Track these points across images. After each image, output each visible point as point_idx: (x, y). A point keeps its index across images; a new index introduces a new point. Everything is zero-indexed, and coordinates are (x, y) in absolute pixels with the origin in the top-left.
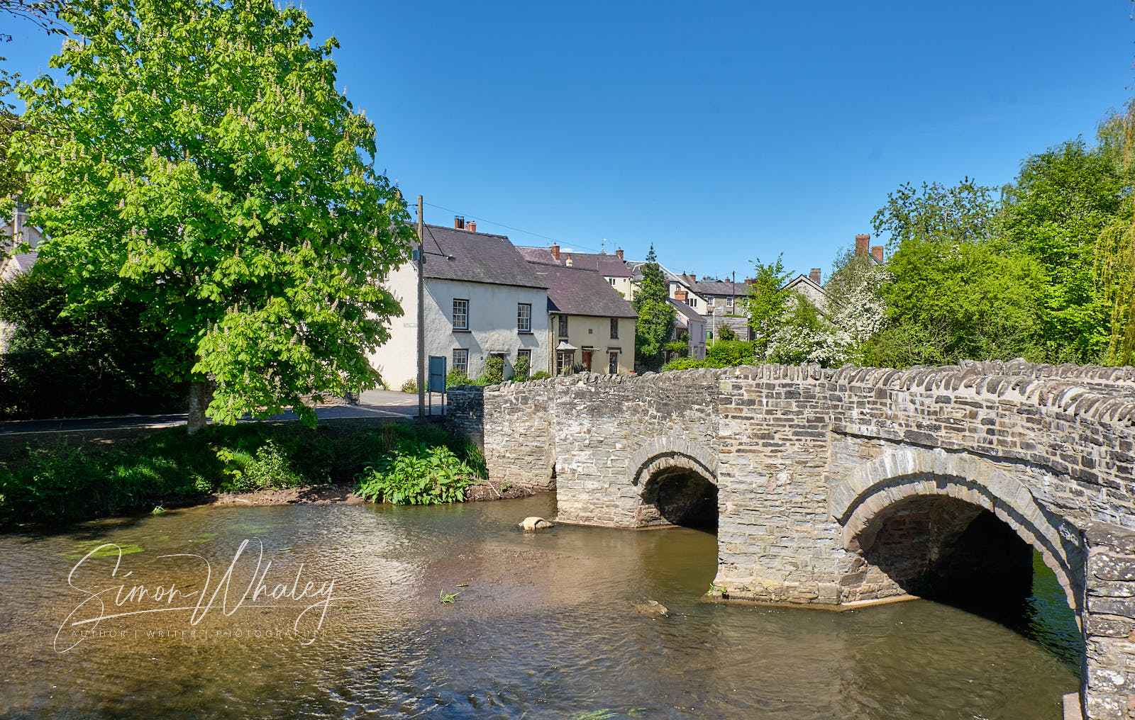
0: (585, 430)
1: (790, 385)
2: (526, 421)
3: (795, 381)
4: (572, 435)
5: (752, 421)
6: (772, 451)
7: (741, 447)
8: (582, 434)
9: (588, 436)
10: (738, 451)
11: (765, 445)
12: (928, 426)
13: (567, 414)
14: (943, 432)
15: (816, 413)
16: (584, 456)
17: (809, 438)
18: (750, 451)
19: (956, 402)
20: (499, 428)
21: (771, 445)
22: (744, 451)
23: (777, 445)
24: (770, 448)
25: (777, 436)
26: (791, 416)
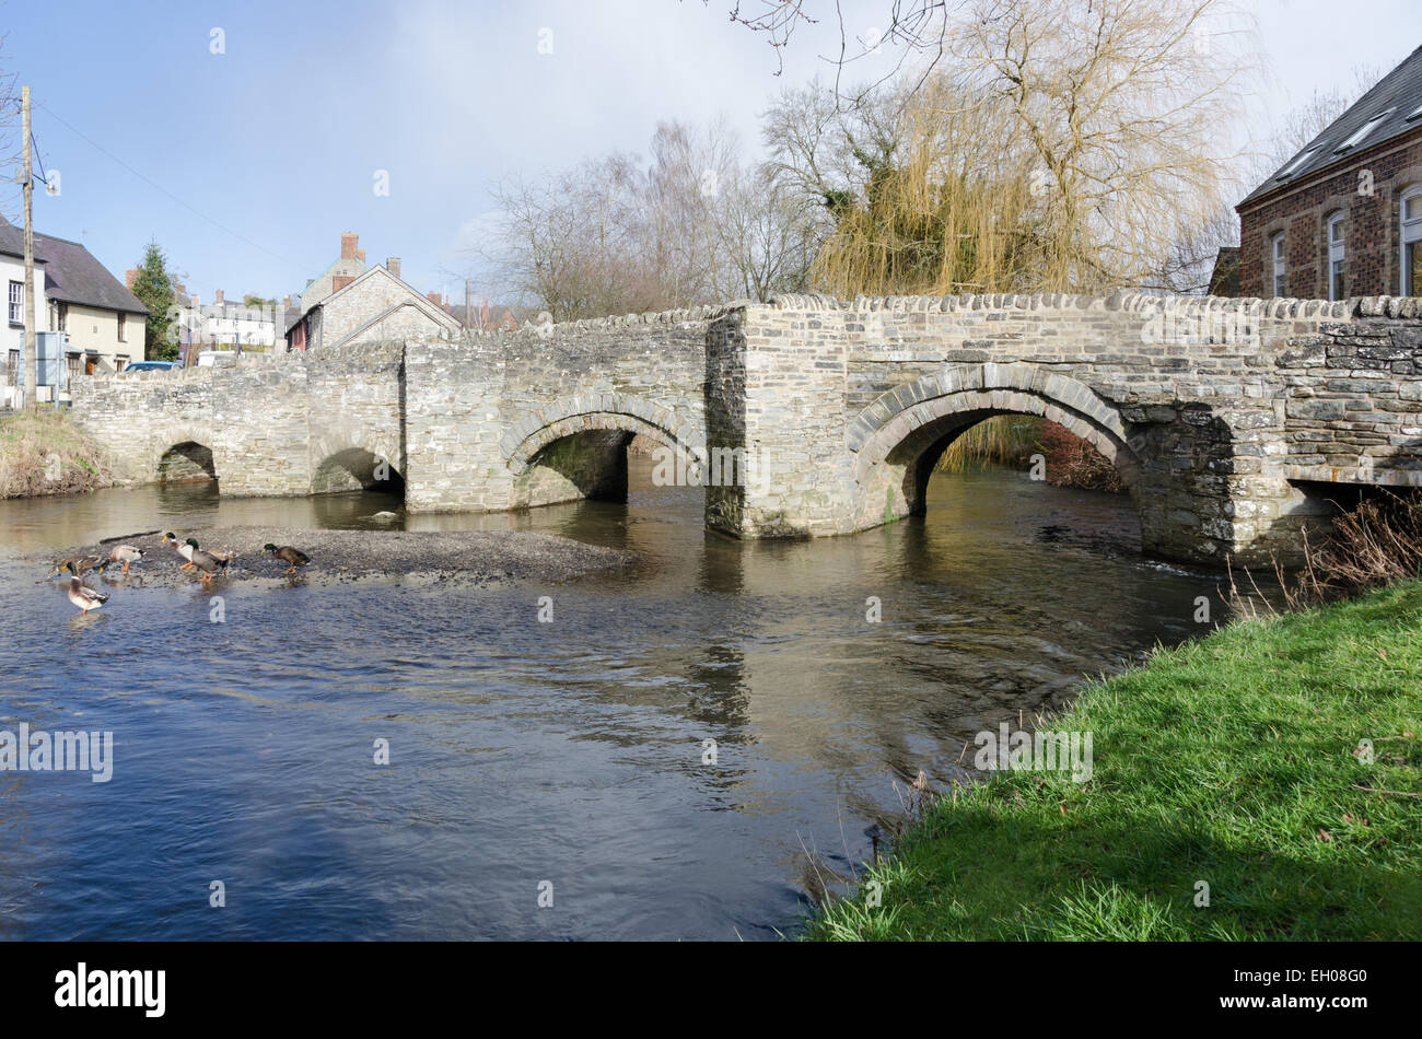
0: (447, 398)
1: (813, 315)
2: (278, 406)
3: (816, 311)
4: (429, 406)
5: (777, 353)
6: (798, 384)
7: (768, 381)
8: (443, 404)
9: (450, 405)
10: (766, 385)
11: (791, 377)
12: (978, 343)
13: (424, 379)
14: (996, 348)
15: (835, 343)
16: (441, 430)
17: (829, 370)
18: (777, 384)
19: (1012, 318)
20: (237, 418)
21: (796, 378)
22: (771, 385)
23: (801, 378)
24: (795, 381)
25: (801, 368)
26: (813, 347)
